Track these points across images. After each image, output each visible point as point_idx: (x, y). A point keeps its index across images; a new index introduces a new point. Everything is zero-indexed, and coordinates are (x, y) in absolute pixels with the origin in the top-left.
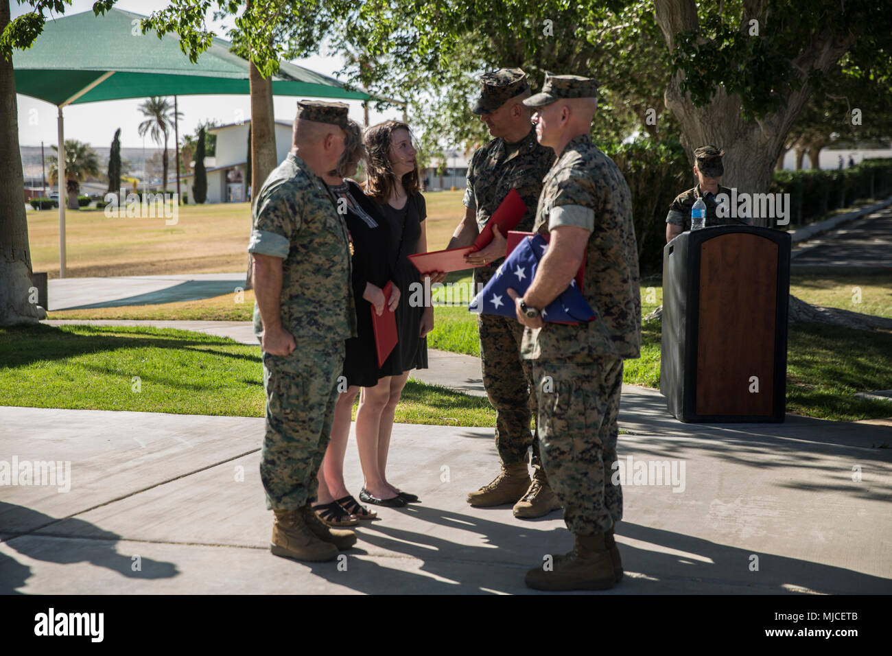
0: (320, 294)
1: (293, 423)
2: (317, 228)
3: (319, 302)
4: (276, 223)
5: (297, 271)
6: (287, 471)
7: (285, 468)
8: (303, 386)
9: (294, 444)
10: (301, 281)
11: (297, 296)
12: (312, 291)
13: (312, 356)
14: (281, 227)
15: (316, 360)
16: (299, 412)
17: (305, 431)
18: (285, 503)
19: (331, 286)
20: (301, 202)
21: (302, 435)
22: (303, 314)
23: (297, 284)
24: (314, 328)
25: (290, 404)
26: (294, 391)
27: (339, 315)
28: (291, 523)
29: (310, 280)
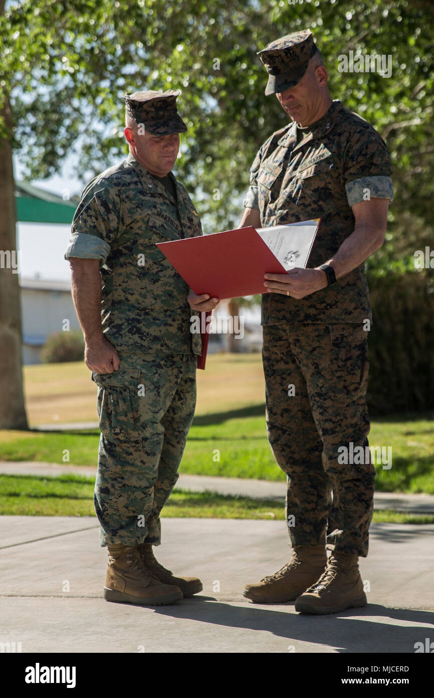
0: (146, 301)
1: (126, 445)
2: (139, 228)
3: (144, 309)
4: (89, 223)
5: (120, 274)
6: (123, 501)
7: (121, 496)
8: (131, 401)
9: (129, 468)
10: (124, 285)
11: (120, 302)
12: (136, 296)
13: (139, 367)
14: (95, 227)
15: (144, 371)
16: (130, 431)
17: (139, 453)
18: (121, 537)
19: (160, 293)
20: (117, 199)
21: (137, 457)
22: (123, 321)
23: (120, 288)
24: (136, 337)
25: (118, 421)
26: (122, 406)
27: (171, 325)
28: (129, 562)
29: (135, 284)
